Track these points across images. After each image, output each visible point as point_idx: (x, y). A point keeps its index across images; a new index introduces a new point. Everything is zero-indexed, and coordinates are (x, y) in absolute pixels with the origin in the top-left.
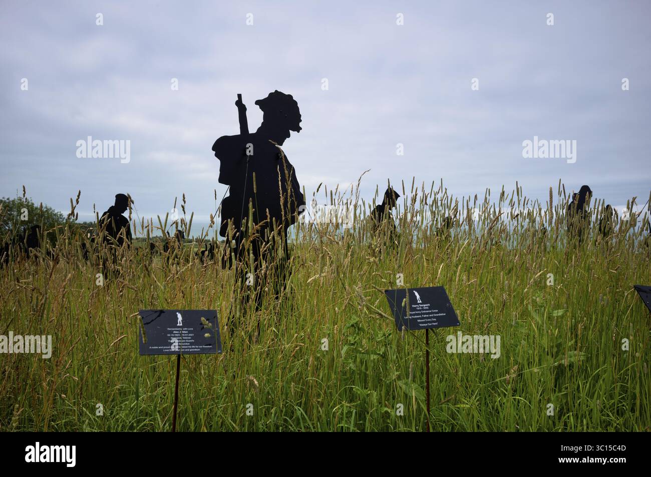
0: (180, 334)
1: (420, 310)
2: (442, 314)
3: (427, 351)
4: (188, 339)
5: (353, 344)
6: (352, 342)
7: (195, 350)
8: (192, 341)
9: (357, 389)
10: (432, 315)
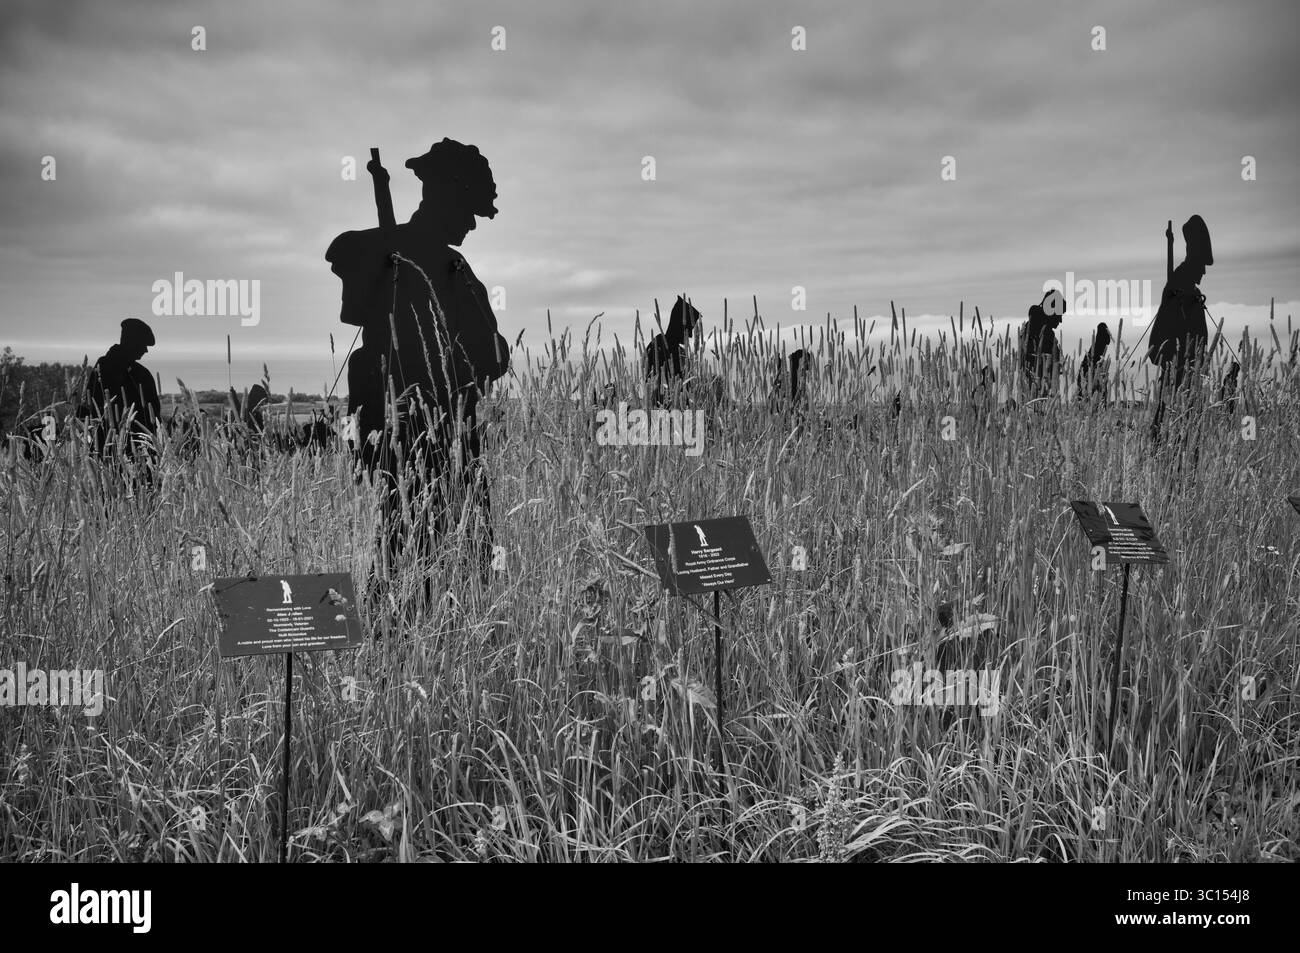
0: (290, 617)
1: (705, 559)
2: (742, 565)
3: (717, 628)
4: (304, 626)
5: (592, 620)
6: (590, 617)
7: (318, 643)
8: (310, 628)
9: (601, 696)
10: (725, 567)
